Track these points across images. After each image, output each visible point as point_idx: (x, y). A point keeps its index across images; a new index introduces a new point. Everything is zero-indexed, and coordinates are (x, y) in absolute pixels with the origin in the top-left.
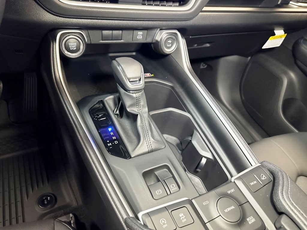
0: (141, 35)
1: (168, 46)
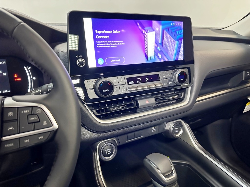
0: (154, 129)
1: (176, 132)
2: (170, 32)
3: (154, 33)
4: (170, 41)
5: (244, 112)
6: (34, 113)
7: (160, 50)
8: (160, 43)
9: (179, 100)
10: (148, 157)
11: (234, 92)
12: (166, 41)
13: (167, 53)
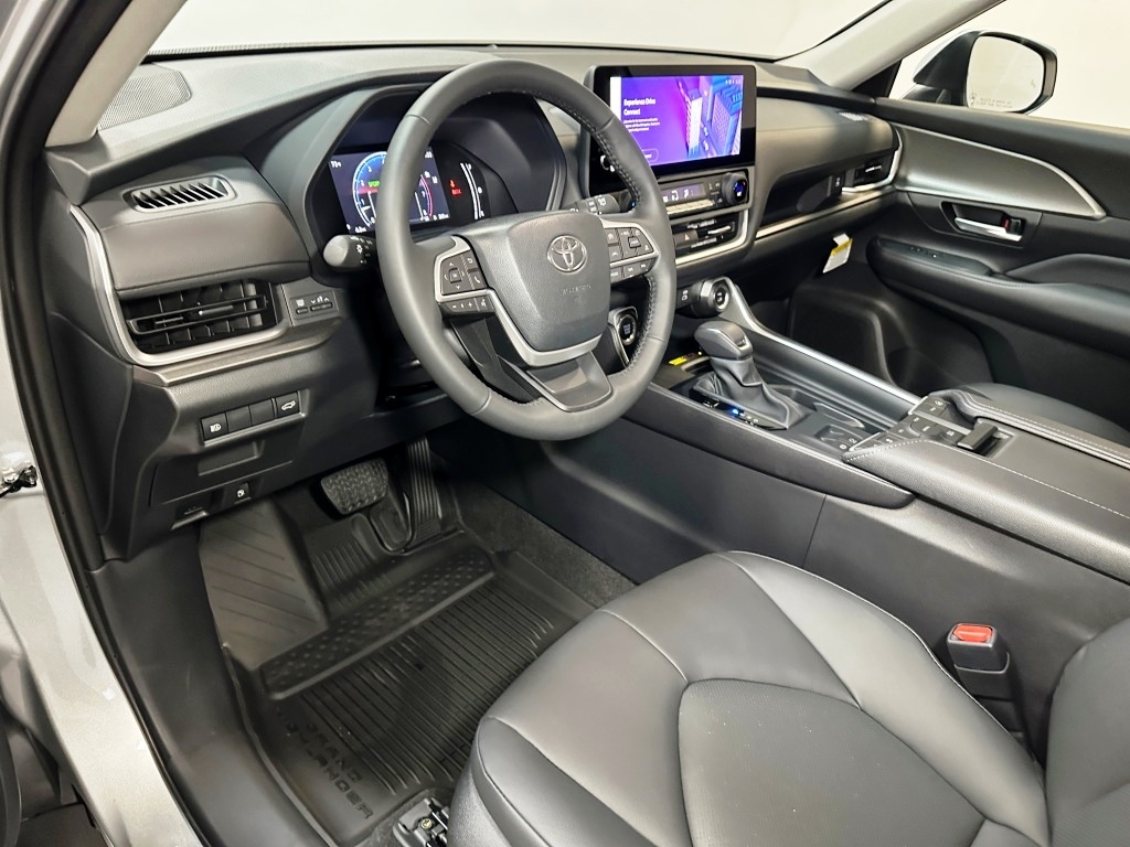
1: (719, 301)
2: (723, 98)
3: (700, 100)
4: (723, 116)
5: (824, 271)
7: (707, 134)
8: (708, 121)
9: (729, 237)
10: (703, 326)
11: (811, 224)
12: (717, 115)
13: (718, 140)
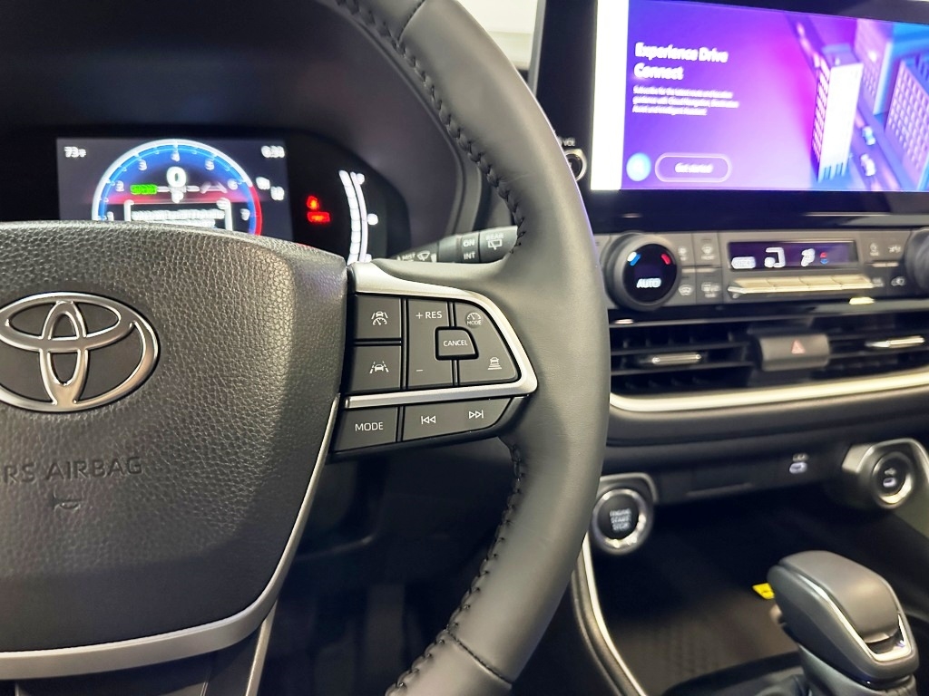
0: (800, 461)
1: (885, 485)
2: (922, 72)
4: (918, 110)
6: (458, 325)
7: (871, 141)
8: (876, 116)
12: (902, 106)
13: (900, 159)
